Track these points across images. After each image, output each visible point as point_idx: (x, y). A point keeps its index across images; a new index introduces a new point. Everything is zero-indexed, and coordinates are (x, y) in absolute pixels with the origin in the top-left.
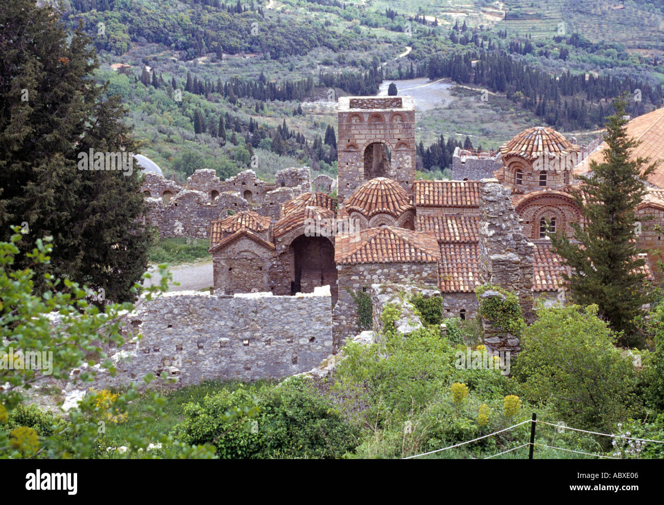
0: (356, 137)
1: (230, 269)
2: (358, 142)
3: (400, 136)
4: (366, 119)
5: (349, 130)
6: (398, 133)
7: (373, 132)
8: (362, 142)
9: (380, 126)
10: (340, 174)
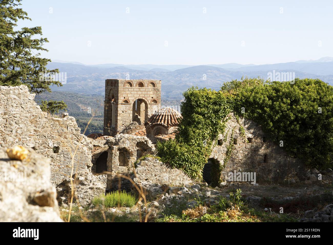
0: (129, 96)
2: (130, 98)
4: (134, 85)
5: (125, 91)
6: (152, 94)
7: (138, 93)
9: (142, 89)
10: (119, 118)
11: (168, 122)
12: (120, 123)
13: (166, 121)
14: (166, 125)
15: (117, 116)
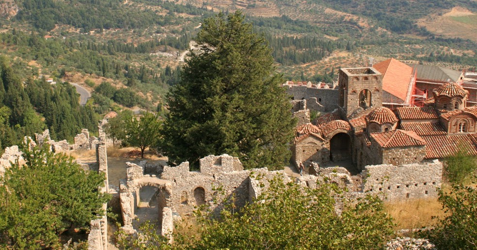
0: (356, 87)
1: (304, 151)
2: (357, 89)
3: (375, 86)
4: (361, 79)
5: (353, 84)
6: (375, 85)
7: (364, 85)
8: (359, 90)
9: (367, 82)
10: (348, 104)
11: (381, 120)
12: (349, 108)
13: (380, 120)
14: (379, 123)
15: (347, 103)
